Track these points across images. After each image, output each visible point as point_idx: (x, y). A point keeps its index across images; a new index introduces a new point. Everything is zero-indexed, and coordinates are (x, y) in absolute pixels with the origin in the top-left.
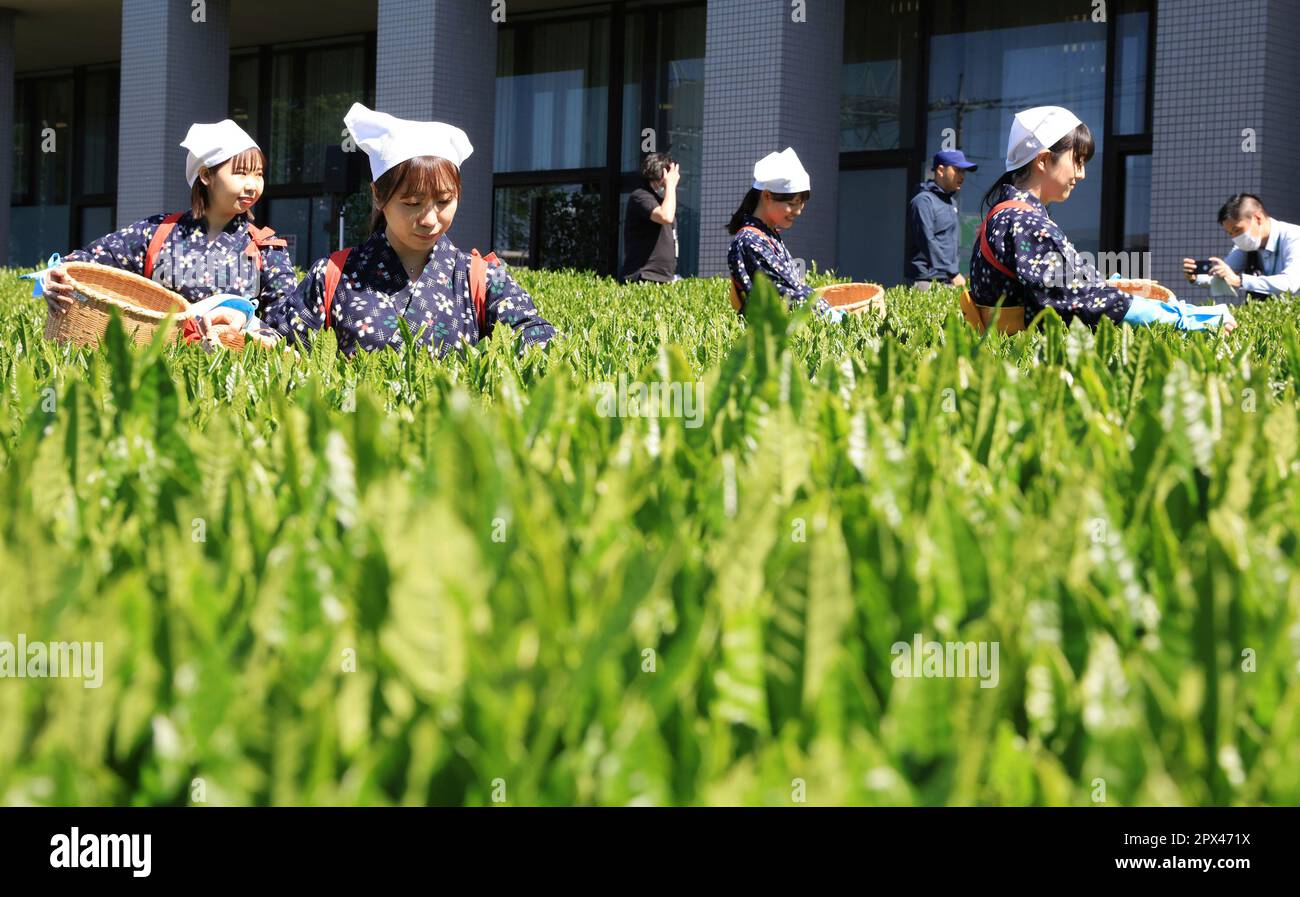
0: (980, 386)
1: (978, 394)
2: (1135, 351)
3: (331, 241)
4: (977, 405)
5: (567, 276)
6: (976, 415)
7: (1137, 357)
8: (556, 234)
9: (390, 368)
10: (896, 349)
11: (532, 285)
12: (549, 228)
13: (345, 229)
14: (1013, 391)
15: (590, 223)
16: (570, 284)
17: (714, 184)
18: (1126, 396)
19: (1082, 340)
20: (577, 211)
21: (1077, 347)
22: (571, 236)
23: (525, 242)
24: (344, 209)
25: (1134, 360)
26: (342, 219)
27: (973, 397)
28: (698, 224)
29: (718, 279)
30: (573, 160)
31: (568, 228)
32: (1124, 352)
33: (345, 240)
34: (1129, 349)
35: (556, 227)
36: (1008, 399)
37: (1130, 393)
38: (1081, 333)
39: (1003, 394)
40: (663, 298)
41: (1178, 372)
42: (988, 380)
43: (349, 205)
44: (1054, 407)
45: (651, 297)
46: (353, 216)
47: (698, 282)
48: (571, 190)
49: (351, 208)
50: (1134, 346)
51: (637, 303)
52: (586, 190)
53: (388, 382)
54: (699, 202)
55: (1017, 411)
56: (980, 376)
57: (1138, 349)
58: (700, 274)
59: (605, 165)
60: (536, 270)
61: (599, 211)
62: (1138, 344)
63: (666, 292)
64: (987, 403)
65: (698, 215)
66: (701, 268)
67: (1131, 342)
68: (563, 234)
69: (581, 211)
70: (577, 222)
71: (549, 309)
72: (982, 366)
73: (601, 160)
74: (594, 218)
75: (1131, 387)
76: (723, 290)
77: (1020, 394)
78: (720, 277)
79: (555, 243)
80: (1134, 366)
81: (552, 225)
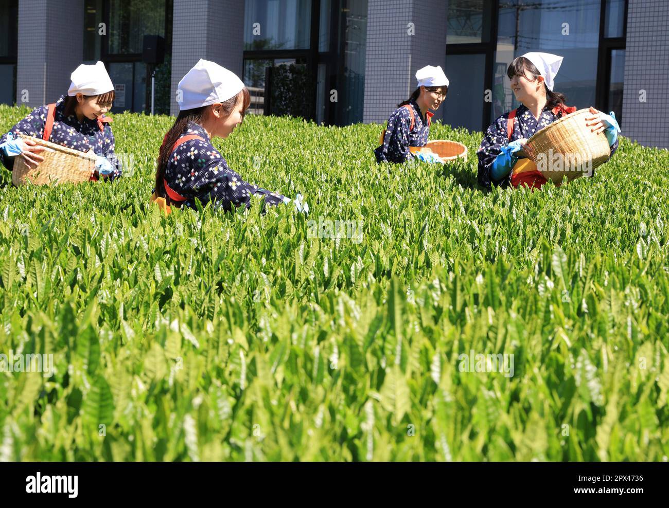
0: (498, 324)
1: (497, 328)
2: (586, 270)
3: (147, 90)
4: (496, 334)
5: (286, 120)
6: (496, 339)
7: (587, 273)
8: (280, 89)
9: (191, 225)
10: (460, 280)
11: (266, 126)
12: (276, 85)
13: (155, 84)
14: (514, 325)
15: (300, 82)
16: (289, 125)
17: (373, 65)
18: (581, 292)
19: (561, 257)
20: (292, 75)
21: (558, 261)
22: (289, 90)
23: (263, 81)
24: (154, 72)
25: (585, 275)
26: (153, 79)
27: (494, 330)
28: (363, 83)
29: (375, 125)
30: (290, 45)
31: (287, 85)
32: (581, 269)
33: (155, 90)
34: (583, 269)
35: (280, 84)
36: (512, 329)
37: (583, 291)
38: (560, 253)
39: (509, 327)
40: (342, 137)
41: (583, 355)
42: (501, 321)
43: (157, 69)
44: (534, 333)
45: (336, 136)
46: (160, 76)
47: (363, 127)
48: (289, 63)
49: (158, 71)
50: (586, 268)
51: (328, 140)
52: (297, 62)
53: (190, 238)
54: (364, 71)
55: (516, 335)
56: (498, 319)
57: (587, 269)
58: (364, 121)
59: (309, 48)
60: (269, 115)
61: (305, 75)
62: (587, 267)
63: (344, 133)
64: (501, 332)
65: (363, 78)
66: (364, 118)
67: (584, 267)
68: (284, 88)
69: (294, 76)
70: (292, 82)
71: (276, 144)
72: (498, 315)
73: (307, 45)
74: (302, 79)
75: (584, 288)
76: (378, 132)
77: (517, 326)
78: (376, 123)
79: (279, 94)
80: (585, 278)
81: (277, 84)
